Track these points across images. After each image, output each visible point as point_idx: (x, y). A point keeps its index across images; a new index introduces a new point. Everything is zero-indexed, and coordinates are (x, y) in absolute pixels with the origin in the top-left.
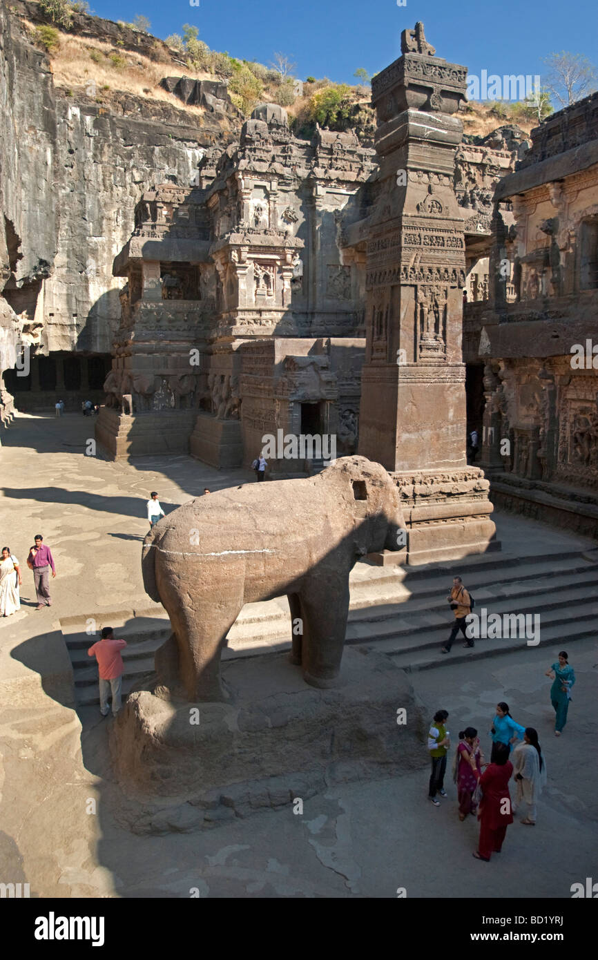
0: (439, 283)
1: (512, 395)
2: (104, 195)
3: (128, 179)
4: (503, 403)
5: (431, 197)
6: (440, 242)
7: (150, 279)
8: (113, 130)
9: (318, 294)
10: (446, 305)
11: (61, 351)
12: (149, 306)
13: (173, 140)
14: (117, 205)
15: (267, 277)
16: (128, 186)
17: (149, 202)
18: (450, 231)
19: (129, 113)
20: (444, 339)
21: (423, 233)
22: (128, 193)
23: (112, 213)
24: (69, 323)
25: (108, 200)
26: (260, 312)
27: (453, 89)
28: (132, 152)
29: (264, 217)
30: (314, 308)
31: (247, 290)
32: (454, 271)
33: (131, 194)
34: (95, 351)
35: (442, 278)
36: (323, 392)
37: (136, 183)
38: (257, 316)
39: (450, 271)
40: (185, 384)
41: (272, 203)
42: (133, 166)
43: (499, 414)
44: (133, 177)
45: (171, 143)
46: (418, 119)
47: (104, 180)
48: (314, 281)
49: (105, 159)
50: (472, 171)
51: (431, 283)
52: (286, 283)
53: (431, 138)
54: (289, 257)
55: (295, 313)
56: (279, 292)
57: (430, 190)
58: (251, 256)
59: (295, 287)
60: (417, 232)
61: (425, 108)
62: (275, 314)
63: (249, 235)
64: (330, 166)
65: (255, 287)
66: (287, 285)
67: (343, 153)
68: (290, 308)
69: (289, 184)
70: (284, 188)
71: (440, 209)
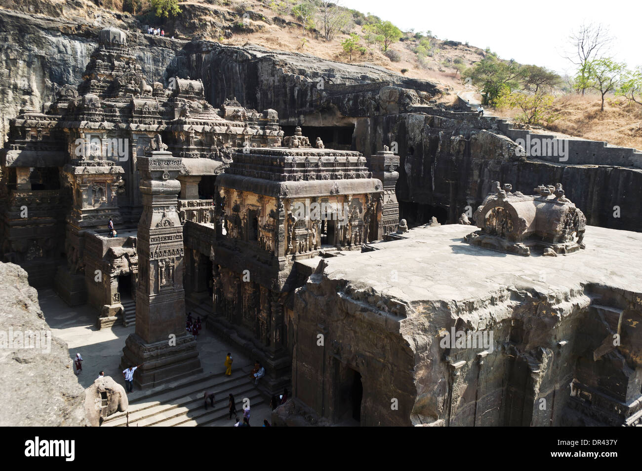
0: (169, 257)
1: (225, 281)
4: (221, 285)
5: (165, 219)
6: (170, 238)
7: (22, 177)
10: (174, 266)
12: (22, 195)
15: (101, 190)
17: (20, 127)
18: (175, 233)
20: (173, 281)
21: (160, 236)
26: (98, 211)
27: (175, 169)
30: (133, 204)
31: (88, 198)
32: (178, 250)
35: (172, 254)
36: (131, 269)
38: (94, 214)
39: (176, 250)
42: (8, 48)
44: (7, 56)
45: (39, 32)
46: (158, 186)
48: (132, 188)
50: (221, 137)
51: (165, 257)
52: (114, 193)
53: (164, 192)
54: (115, 178)
55: (121, 208)
56: (109, 198)
57: (164, 216)
58: (90, 179)
59: (120, 191)
60: (157, 236)
61: (160, 179)
62: (107, 211)
63: (88, 167)
64: (141, 122)
65: (93, 196)
66: (114, 194)
67: (149, 113)
68: (116, 207)
69: (115, 133)
70: (111, 135)
71: (169, 223)
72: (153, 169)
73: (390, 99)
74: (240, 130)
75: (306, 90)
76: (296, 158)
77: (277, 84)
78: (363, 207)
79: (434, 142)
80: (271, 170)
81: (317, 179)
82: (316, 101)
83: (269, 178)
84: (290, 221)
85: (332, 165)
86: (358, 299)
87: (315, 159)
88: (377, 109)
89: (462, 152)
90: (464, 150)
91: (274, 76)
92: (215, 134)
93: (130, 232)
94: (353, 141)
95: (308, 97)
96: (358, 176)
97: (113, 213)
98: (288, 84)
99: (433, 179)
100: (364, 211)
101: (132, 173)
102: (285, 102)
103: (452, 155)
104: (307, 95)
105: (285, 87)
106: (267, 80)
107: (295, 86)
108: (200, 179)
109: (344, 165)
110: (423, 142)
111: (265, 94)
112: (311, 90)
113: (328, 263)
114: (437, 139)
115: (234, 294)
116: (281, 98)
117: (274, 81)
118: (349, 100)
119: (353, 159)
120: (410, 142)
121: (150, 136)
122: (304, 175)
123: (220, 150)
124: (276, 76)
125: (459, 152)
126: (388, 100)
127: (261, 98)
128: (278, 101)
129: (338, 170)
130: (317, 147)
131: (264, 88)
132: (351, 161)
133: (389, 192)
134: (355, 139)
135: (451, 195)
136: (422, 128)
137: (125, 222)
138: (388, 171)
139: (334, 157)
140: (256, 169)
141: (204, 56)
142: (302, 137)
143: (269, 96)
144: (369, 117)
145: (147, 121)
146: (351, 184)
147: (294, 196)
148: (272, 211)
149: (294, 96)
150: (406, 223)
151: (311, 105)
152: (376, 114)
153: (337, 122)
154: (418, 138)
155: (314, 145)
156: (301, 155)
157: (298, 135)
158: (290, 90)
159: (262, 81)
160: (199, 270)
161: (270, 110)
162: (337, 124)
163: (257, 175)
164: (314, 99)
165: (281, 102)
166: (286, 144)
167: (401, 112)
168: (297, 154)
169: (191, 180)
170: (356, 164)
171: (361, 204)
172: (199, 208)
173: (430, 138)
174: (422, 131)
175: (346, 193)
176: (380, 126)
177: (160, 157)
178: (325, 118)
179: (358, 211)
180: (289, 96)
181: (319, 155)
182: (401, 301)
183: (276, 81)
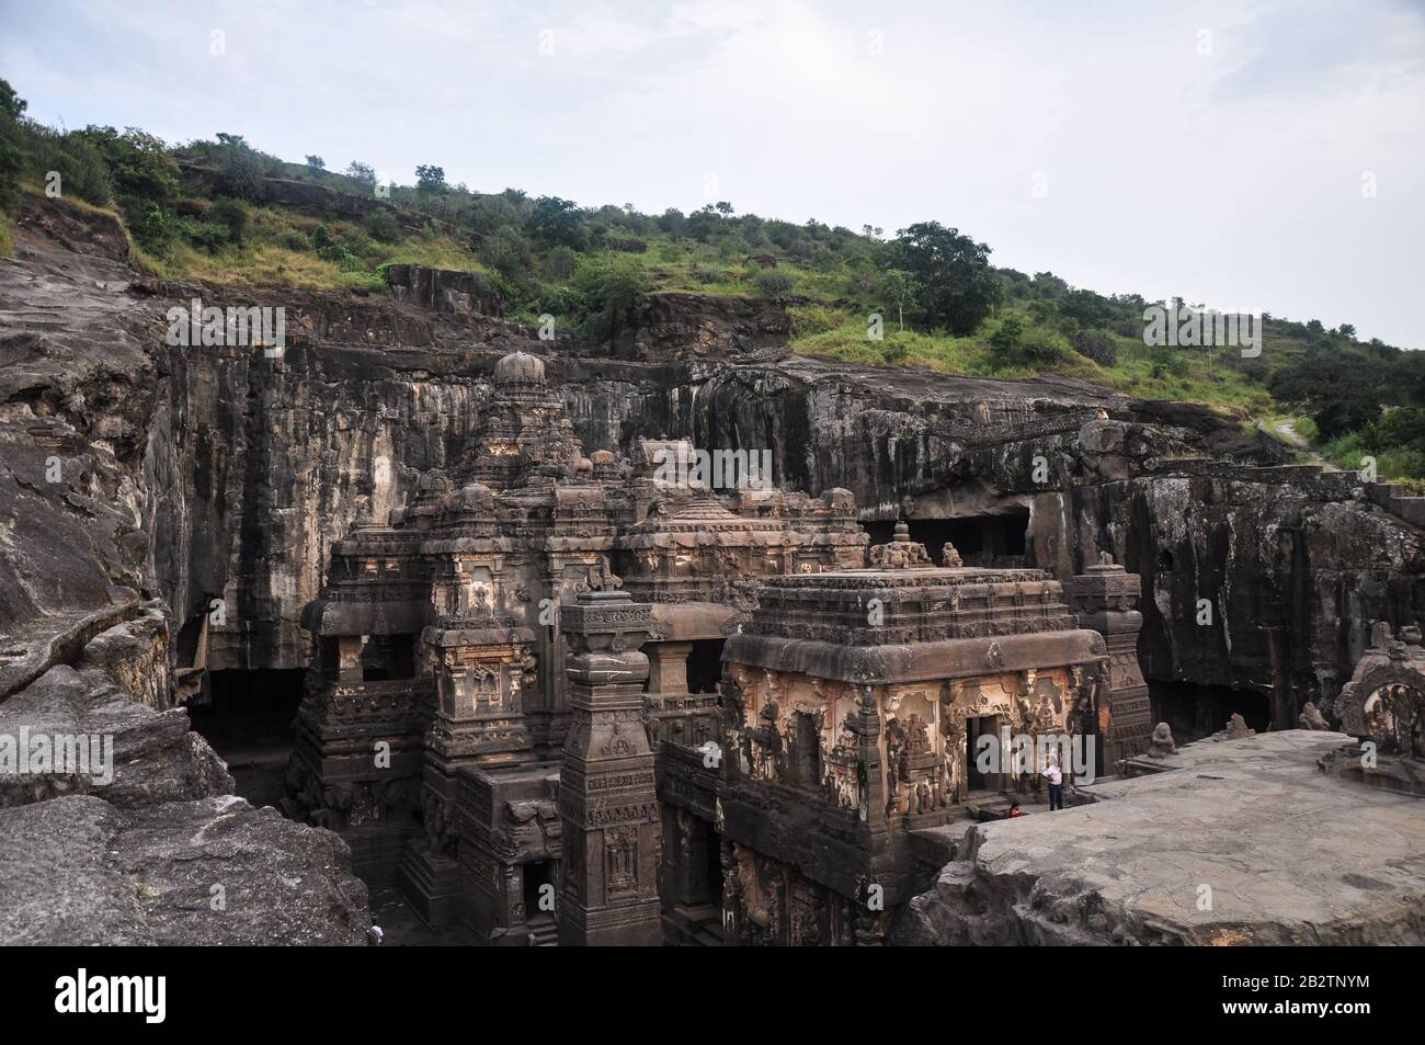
0: (628, 823)
1: (750, 878)
2: (294, 451)
3: (329, 428)
4: (740, 890)
5: (617, 738)
6: (628, 781)
7: (348, 657)
8: (312, 364)
9: (556, 690)
10: (636, 844)
11: (227, 669)
12: (346, 693)
13: (394, 372)
14: (313, 464)
15: (490, 676)
16: (329, 437)
17: (349, 557)
18: (639, 769)
19: (336, 325)
20: (636, 877)
21: (608, 776)
22: (329, 445)
23: (306, 474)
24: (237, 630)
25: (300, 457)
26: (483, 722)
27: (636, 629)
28: (336, 389)
29: (490, 602)
30: (552, 706)
31: (466, 696)
32: (644, 807)
33: (333, 447)
34: (276, 667)
35: (632, 816)
36: (549, 849)
37: (341, 431)
38: (477, 729)
39: (640, 808)
40: (392, 791)
41: (497, 586)
42: (338, 410)
43: (737, 898)
44: (336, 425)
45: (391, 375)
46: (602, 665)
47: (296, 431)
48: (552, 674)
49: (299, 402)
50: (733, 555)
51: (618, 824)
52: (515, 683)
53: (616, 680)
54: (517, 652)
55: (528, 715)
56: (506, 694)
57: (616, 731)
58: (470, 655)
59: (530, 679)
60: (601, 777)
61: (608, 650)
62: (501, 723)
63: (466, 631)
64: (570, 533)
65: (476, 690)
66: (515, 685)
67: (586, 513)
68: (520, 714)
69: (519, 559)
70: (513, 562)
71: (627, 747)
72: (592, 631)
73: (1104, 447)
74: (774, 538)
75: (914, 443)
76: (900, 591)
77: (849, 433)
78: (1062, 698)
79: (1219, 538)
80: (843, 621)
81: (951, 636)
82: (938, 462)
83: (842, 640)
84: (893, 737)
85: (984, 602)
86: (1064, 920)
87: (944, 592)
88: (1078, 469)
89: (1289, 558)
90: (1293, 553)
91: (842, 418)
92: (721, 549)
93: (545, 767)
94: (1028, 545)
95: (921, 457)
96: (1047, 626)
97: (513, 726)
98: (873, 432)
99: (1226, 623)
100: (1066, 708)
101: (552, 641)
102: (869, 471)
103: (1264, 565)
104: (916, 452)
105: (867, 438)
106: (829, 427)
107: (889, 435)
108: (689, 649)
109: (1012, 600)
110: (1193, 540)
111: (824, 456)
112: (926, 441)
113: (987, 836)
114: (1224, 531)
115: (770, 911)
116: (860, 463)
117: (843, 428)
118: (1011, 456)
119: (1030, 587)
120: (1163, 542)
121: (586, 561)
122: (920, 631)
123: (731, 585)
124: (847, 417)
125: (1280, 557)
126: (1101, 449)
127: (817, 466)
128: (854, 470)
129: (999, 615)
130: (947, 565)
131: (822, 444)
132: (1028, 592)
133: (1123, 659)
134: (1032, 540)
135: (1273, 659)
136: (1185, 507)
137: (536, 746)
138: (1116, 609)
139: (985, 585)
140: (809, 618)
141: (695, 390)
142: (910, 544)
143: (835, 461)
144: (1060, 490)
145: (582, 529)
146: (1030, 643)
147: (899, 678)
148: (850, 716)
149: (888, 456)
150: (1169, 732)
151: (927, 474)
152: (1077, 481)
153: (988, 507)
154: (1180, 531)
155: (939, 560)
156: (910, 584)
157: (901, 540)
158: (878, 444)
159: (817, 430)
160: (691, 853)
161: (837, 490)
162: (990, 511)
163: (813, 634)
164: (932, 459)
165: (861, 472)
166: (875, 561)
167: (1133, 475)
168: (902, 583)
169: (671, 651)
170: (1040, 599)
171: (1058, 691)
172: (688, 712)
173: (1207, 529)
174: (1187, 513)
175: (1020, 668)
176: (1087, 509)
177: (607, 605)
178: (961, 499)
179: (1051, 707)
180: (876, 457)
181: (951, 581)
182: (1173, 924)
183: (848, 427)
